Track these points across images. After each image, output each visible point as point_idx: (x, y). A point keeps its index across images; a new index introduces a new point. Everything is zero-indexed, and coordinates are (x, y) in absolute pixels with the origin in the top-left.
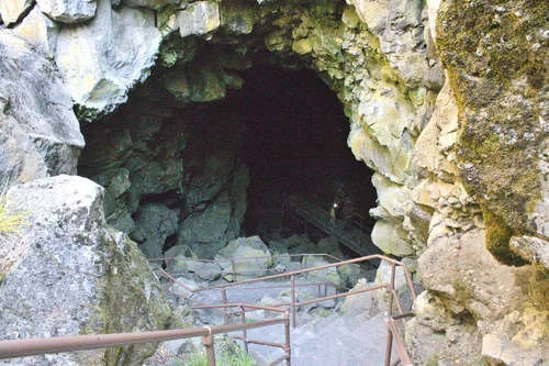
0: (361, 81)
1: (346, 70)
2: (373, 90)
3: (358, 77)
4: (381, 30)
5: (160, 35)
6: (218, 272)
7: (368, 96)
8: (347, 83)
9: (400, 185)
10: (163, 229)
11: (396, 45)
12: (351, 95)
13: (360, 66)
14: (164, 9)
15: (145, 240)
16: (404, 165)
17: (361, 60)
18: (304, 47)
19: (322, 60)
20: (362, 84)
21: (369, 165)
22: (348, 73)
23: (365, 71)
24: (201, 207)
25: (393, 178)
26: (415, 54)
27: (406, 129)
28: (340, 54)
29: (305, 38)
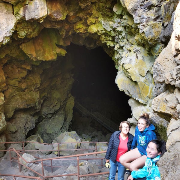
0: (123, 46)
1: (116, 41)
2: (130, 51)
3: (122, 44)
4: (135, 10)
5: (15, 19)
6: (51, 150)
7: (127, 54)
8: (116, 48)
9: (145, 105)
10: (27, 126)
11: (143, 18)
12: (118, 55)
13: (123, 38)
14: (17, 4)
15: (16, 131)
16: (147, 93)
17: (124, 34)
18: (94, 29)
19: (103, 36)
20: (124, 48)
21: (127, 93)
22: (117, 43)
23: (125, 41)
24: (49, 116)
25: (140, 101)
26: (155, 22)
27: (148, 72)
28: (112, 31)
29: (94, 24)
